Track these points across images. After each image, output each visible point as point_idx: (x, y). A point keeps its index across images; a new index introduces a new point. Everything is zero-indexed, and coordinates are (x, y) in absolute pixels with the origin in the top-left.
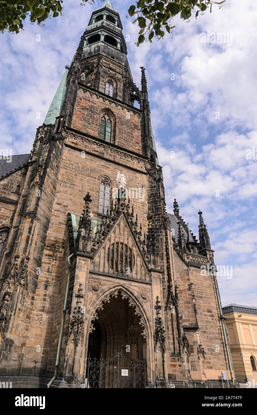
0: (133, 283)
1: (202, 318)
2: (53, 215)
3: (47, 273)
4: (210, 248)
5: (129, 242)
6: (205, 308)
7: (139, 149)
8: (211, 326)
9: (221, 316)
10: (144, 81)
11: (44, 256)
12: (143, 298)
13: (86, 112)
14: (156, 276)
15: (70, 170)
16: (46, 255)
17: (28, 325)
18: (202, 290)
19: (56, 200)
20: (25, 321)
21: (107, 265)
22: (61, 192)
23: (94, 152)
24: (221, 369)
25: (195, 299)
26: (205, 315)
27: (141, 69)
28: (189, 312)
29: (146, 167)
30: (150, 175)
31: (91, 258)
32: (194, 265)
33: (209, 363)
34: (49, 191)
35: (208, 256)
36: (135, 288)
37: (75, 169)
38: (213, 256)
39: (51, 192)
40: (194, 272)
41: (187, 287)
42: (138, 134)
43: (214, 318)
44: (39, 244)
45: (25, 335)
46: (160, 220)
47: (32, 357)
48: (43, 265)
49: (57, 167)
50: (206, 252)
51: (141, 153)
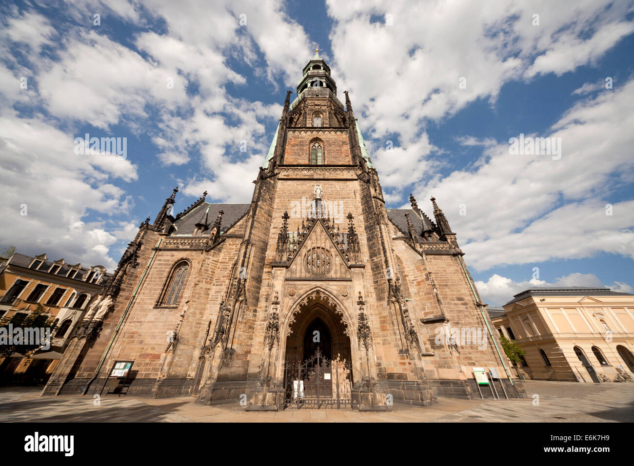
0: (331, 283)
1: (451, 308)
2: (271, 238)
3: (267, 288)
4: (451, 231)
5: (327, 245)
6: (454, 297)
7: (349, 161)
8: (466, 316)
9: (477, 302)
10: (348, 101)
11: (264, 273)
12: (343, 296)
13: (296, 148)
14: (357, 271)
15: (284, 198)
16: (266, 273)
17: (251, 334)
18: (446, 278)
19: (273, 225)
20: (247, 331)
21: (303, 271)
22: (276, 218)
23: (304, 177)
24: (488, 365)
25: (436, 288)
26: (455, 304)
27: (345, 94)
28: (431, 303)
29: (356, 174)
30: (361, 179)
31: (287, 267)
32: (432, 253)
33: (470, 358)
34: (263, 220)
35: (449, 241)
36: (333, 288)
37: (288, 196)
38: (455, 239)
39: (266, 220)
40: (433, 261)
41: (425, 277)
42: (347, 148)
43: (468, 306)
44: (257, 264)
45: (249, 343)
46: (373, 217)
47: (256, 363)
48: (263, 281)
49: (271, 199)
50: (446, 237)
51: (351, 163)
